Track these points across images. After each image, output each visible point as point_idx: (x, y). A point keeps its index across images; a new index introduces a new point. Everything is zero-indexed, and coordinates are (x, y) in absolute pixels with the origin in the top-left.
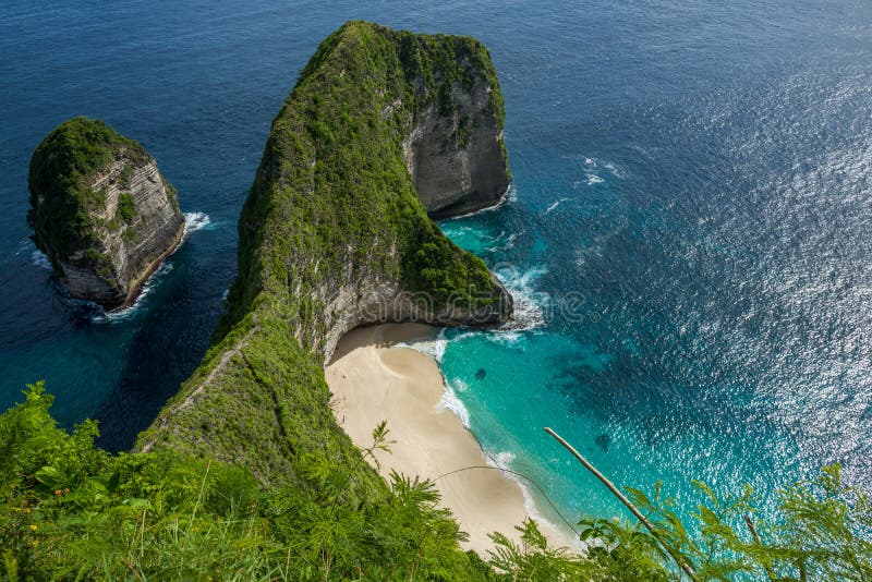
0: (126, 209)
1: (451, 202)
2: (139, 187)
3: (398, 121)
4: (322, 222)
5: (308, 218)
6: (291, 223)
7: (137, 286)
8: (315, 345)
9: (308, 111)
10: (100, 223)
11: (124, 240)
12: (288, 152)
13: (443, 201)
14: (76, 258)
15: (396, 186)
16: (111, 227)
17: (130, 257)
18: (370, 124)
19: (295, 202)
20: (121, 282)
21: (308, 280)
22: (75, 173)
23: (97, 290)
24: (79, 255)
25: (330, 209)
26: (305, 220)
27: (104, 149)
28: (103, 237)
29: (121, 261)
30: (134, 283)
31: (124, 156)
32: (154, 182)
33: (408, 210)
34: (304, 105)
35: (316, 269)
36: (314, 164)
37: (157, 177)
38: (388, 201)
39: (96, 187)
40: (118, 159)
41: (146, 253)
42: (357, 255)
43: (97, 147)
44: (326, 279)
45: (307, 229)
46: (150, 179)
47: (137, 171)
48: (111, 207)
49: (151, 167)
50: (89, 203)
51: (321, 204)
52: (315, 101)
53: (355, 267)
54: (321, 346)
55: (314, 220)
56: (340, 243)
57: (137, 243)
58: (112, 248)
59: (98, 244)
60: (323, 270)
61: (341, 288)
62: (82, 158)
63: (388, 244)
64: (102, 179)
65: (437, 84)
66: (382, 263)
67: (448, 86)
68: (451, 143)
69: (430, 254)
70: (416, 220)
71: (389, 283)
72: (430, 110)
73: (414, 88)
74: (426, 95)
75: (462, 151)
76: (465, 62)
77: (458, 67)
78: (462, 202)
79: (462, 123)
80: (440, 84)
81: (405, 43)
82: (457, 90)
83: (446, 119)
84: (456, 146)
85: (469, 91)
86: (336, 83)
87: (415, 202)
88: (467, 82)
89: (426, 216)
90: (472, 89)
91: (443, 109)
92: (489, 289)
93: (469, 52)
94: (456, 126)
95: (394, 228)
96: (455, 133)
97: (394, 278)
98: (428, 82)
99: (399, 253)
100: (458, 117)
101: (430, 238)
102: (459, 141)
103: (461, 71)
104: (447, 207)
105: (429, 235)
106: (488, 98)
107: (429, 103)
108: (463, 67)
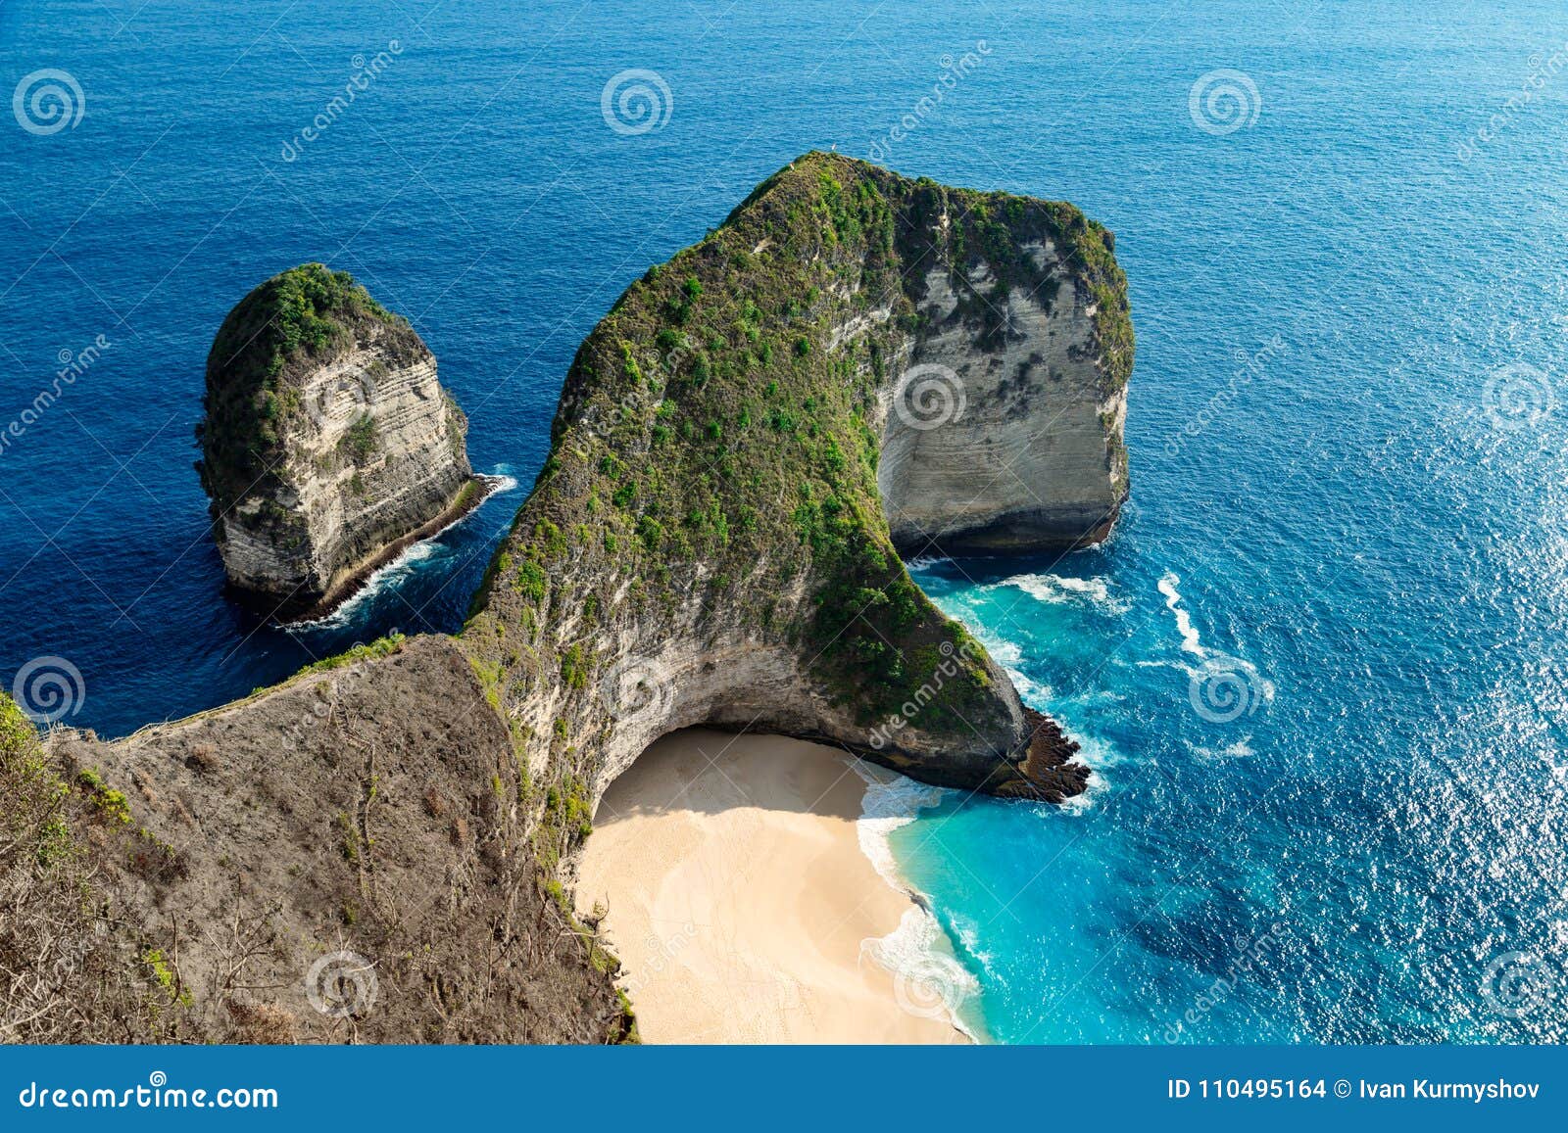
0: (360, 441)
1: (978, 522)
2: (394, 403)
3: (874, 350)
4: (652, 511)
5: (623, 498)
6: (577, 503)
7: (348, 583)
8: (589, 730)
9: (667, 307)
10: (302, 455)
11: (344, 494)
12: (608, 376)
13: (963, 518)
14: (248, 511)
15: (829, 469)
16: (323, 466)
17: (347, 527)
18: (799, 349)
19: (602, 467)
20: (318, 568)
21: (595, 611)
22: (279, 360)
23: (273, 574)
24: (254, 506)
25: (674, 490)
26: (616, 503)
27: (341, 326)
28: (303, 482)
29: (325, 535)
30: (345, 574)
31: (377, 344)
32: (424, 398)
33: (843, 520)
34: (662, 296)
35: (618, 597)
36: (657, 405)
37: (433, 389)
38: (804, 496)
39: (310, 393)
40: (364, 347)
41: (380, 525)
42: (712, 586)
43: (330, 321)
44: (638, 616)
45: (614, 518)
46: (417, 391)
47: (395, 374)
48: (333, 428)
49: (424, 370)
50: (291, 416)
51: (655, 479)
52: (687, 290)
53: (707, 607)
54: (599, 741)
55: (633, 506)
56: (680, 556)
57: (366, 504)
58: (316, 504)
59: (290, 491)
60: (635, 602)
61: (668, 642)
62: (294, 334)
63: (787, 575)
64: (323, 375)
65: (977, 287)
66: (768, 612)
67: (1001, 294)
68: (993, 406)
69: (874, 611)
70: (858, 540)
71: (776, 652)
72: (958, 333)
73: (925, 287)
74: (950, 305)
75: (1015, 424)
76: (1045, 251)
77: (1027, 260)
78: (1004, 524)
79: (1024, 369)
80: (983, 288)
81: (920, 203)
82: (1020, 303)
83: (988, 357)
84: (1003, 412)
85: (1046, 308)
86: (739, 264)
87: (866, 509)
88: (1044, 292)
89: (882, 538)
90: (1055, 305)
91: (983, 336)
92: (982, 706)
93: (1054, 232)
94: (1007, 372)
95: (807, 548)
96: (1003, 387)
97: (792, 642)
98: (958, 281)
99: (813, 597)
100: (1013, 356)
101: (879, 579)
102: (1009, 404)
103: (1033, 268)
104: (969, 533)
105: (877, 572)
106: (1088, 326)
107: (953, 318)
108: (1039, 260)
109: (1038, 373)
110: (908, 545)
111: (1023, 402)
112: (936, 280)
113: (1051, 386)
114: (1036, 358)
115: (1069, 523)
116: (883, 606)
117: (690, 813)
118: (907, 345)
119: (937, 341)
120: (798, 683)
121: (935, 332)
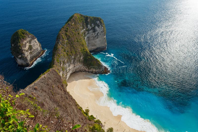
0: (30, 48)
2: (33, 43)
3: (84, 33)
4: (67, 52)
5: (65, 51)
6: (61, 52)
7: (32, 63)
8: (65, 75)
9: (66, 30)
10: (25, 50)
11: (30, 54)
12: (61, 38)
14: (19, 57)
15: (83, 45)
16: (27, 51)
17: (31, 57)
18: (78, 34)
19: (62, 48)
20: (28, 62)
21: (64, 63)
22: (20, 40)
23: (24, 63)
24: (20, 56)
25: (69, 49)
26: (64, 51)
27: (26, 36)
28: (25, 53)
29: (29, 58)
30: (31, 62)
31: (30, 37)
32: (36, 43)
33: (85, 50)
34: (65, 29)
35: (66, 61)
36: (66, 41)
37: (37, 42)
38: (81, 48)
39: (24, 43)
40: (29, 38)
41: (34, 56)
42: (74, 58)
43: (24, 35)
44: (68, 63)
45: (64, 53)
46: (35, 42)
47: (33, 40)
48: (27, 47)
49: (36, 40)
50: (22, 46)
51: (67, 49)
52: (67, 29)
53: (74, 61)
54: (66, 76)
55: (66, 52)
56: (71, 56)
57: (32, 54)
58: (27, 55)
59: (24, 54)
60: (67, 61)
61: (71, 65)
62: (21, 37)
63: (81, 56)
64: (25, 41)
65: (93, 26)
66: (79, 60)
67: (95, 27)
69: (89, 59)
70: (87, 52)
71: (81, 64)
72: (91, 31)
73: (88, 27)
74: (90, 28)
75: (97, 39)
76: (98, 22)
77: (97, 23)
78: (97, 49)
81: (86, 18)
82: (96, 27)
83: (94, 33)
85: (99, 28)
86: (72, 25)
87: (87, 49)
88: (98, 26)
89: (88, 51)
90: (100, 27)
91: (94, 31)
92: (100, 66)
93: (99, 20)
94: (96, 34)
95: (82, 54)
96: (96, 36)
97: (82, 63)
98: (91, 26)
99: (83, 58)
100: (96, 33)
101: (89, 56)
102: (96, 37)
103: (97, 24)
104: (94, 50)
105: (89, 55)
106: (103, 29)
107: (91, 30)
108: (98, 23)
109: (99, 34)
110: (91, 52)
111: (98, 37)
112: (89, 26)
113: (100, 35)
114: (98, 33)
115: (103, 48)
116: (90, 58)
117: (75, 81)
118: (87, 32)
119: (90, 32)
121: (89, 31)
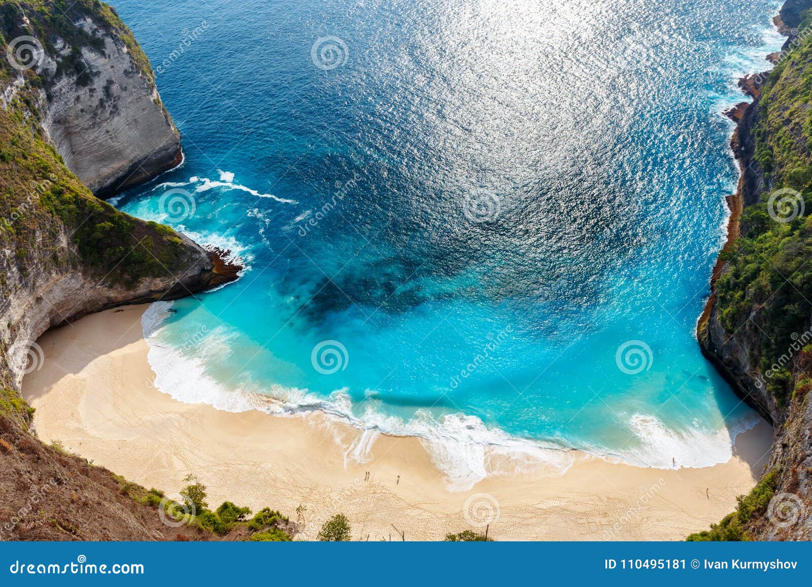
1: (121, 174)
3: (27, 102)
13: (113, 175)
15: (43, 171)
33: (68, 196)
42: (18, 258)
53: (22, 270)
61: (11, 296)
63: (54, 236)
65: (62, 53)
66: (55, 258)
67: (76, 53)
68: (101, 113)
69: (107, 233)
70: (80, 202)
71: (69, 275)
72: (65, 80)
74: (54, 66)
75: (116, 119)
76: (88, 24)
77: (81, 31)
78: (134, 168)
79: (107, 89)
80: (66, 52)
81: (8, 14)
82: (88, 55)
83: (87, 88)
84: (108, 115)
85: (103, 54)
87: (74, 184)
88: (97, 45)
89: (91, 197)
90: (106, 52)
91: (79, 79)
93: (88, 13)
94: (100, 94)
95: (56, 218)
96: (102, 102)
97: (74, 267)
98: (51, 52)
99: (72, 241)
100: (99, 84)
101: (102, 217)
102: (109, 110)
103: (86, 35)
104: (119, 180)
105: (100, 214)
106: (127, 58)
107: (58, 74)
108: (87, 30)
109: (115, 88)
110: (103, 193)
111: (115, 106)
113: (124, 94)
114: (110, 82)
115: (163, 157)
116: (112, 228)
117: (71, 376)
118: (42, 94)
119: (56, 88)
120: (87, 285)
121: (53, 84)
